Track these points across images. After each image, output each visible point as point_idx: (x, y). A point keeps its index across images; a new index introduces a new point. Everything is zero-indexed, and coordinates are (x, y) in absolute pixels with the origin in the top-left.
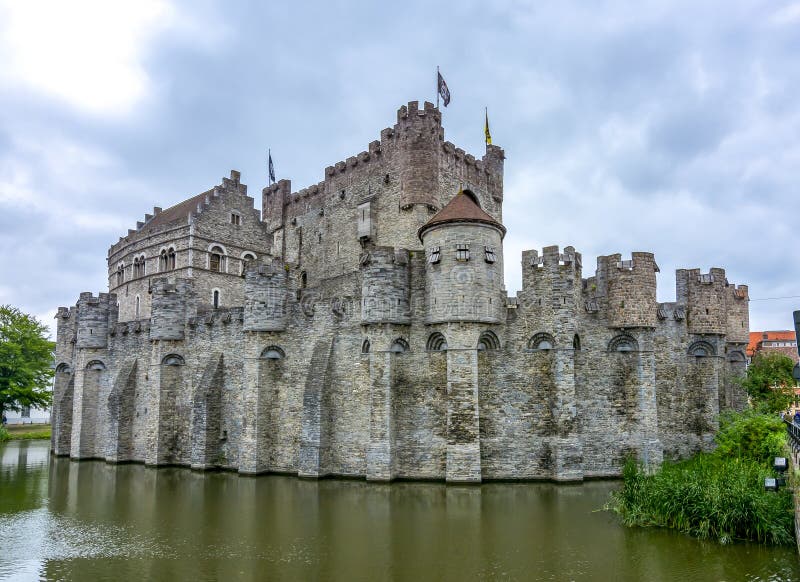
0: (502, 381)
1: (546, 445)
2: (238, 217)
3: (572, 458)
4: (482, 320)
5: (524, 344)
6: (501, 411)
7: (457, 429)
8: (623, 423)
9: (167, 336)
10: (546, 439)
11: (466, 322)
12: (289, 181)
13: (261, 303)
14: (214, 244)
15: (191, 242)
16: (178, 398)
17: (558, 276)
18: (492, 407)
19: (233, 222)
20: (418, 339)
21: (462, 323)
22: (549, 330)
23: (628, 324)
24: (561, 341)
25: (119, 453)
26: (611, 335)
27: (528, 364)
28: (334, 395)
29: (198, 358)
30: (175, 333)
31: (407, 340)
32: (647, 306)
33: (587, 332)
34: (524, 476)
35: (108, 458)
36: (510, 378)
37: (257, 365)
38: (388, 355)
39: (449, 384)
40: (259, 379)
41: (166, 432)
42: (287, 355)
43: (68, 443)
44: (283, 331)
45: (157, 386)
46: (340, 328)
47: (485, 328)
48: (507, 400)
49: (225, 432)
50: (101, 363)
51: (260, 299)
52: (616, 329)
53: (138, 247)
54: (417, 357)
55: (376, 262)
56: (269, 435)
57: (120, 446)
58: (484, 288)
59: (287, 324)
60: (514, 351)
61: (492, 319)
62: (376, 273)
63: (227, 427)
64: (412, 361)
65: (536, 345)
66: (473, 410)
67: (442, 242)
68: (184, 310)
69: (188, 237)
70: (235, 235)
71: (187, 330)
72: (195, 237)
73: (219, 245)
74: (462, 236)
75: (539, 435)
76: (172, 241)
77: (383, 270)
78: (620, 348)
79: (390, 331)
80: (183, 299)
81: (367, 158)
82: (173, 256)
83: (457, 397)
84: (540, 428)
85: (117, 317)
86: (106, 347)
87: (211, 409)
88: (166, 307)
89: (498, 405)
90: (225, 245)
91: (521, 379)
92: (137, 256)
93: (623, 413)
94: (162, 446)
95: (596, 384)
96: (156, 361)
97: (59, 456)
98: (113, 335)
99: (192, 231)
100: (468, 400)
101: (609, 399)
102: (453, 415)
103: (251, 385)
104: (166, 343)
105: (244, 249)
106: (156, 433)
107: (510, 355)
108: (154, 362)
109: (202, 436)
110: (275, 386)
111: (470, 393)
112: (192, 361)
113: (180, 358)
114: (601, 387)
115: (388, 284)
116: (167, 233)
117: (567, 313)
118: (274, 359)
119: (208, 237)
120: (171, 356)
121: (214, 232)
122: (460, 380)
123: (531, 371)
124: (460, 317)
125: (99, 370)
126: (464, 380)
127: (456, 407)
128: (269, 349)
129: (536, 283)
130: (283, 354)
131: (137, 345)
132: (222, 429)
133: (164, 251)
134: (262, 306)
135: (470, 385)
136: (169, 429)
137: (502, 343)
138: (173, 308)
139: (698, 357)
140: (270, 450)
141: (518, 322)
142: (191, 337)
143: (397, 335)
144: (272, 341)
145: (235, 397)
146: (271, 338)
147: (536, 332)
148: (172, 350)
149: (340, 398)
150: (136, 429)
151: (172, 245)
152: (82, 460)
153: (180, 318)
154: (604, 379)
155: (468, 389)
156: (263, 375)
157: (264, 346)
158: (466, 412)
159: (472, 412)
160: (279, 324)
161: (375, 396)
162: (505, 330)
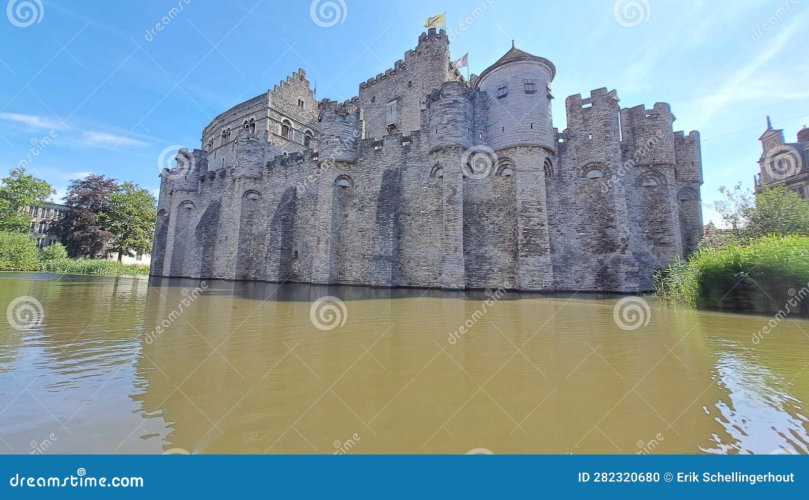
1: (601, 262)
3: (631, 273)
4: (546, 146)
5: (575, 174)
6: (558, 231)
7: (528, 243)
8: (652, 246)
9: (248, 175)
10: (601, 257)
11: (534, 146)
14: (285, 118)
16: (254, 227)
19: (299, 105)
21: (530, 148)
22: (602, 160)
23: (657, 161)
25: (203, 273)
26: (639, 172)
27: (579, 190)
28: (402, 216)
29: (274, 193)
30: (255, 172)
34: (583, 288)
35: (193, 276)
36: (564, 202)
37: (332, 190)
39: (519, 202)
40: (333, 202)
41: (244, 254)
42: (356, 184)
43: (162, 267)
44: (353, 163)
45: (237, 216)
46: (408, 158)
47: (547, 154)
48: (562, 221)
49: (296, 252)
50: (192, 203)
52: (644, 166)
53: (226, 122)
55: (449, 95)
56: (338, 253)
57: (204, 266)
59: (357, 158)
60: (567, 179)
61: (551, 148)
62: (449, 104)
63: (298, 248)
65: (586, 174)
66: (543, 225)
67: (509, 78)
68: (263, 156)
70: (300, 115)
71: (265, 172)
72: (272, 108)
74: (528, 73)
75: (594, 252)
76: (252, 113)
80: (263, 147)
81: (393, 72)
82: (254, 125)
83: (528, 214)
84: (593, 247)
85: (207, 169)
86: (196, 191)
87: (285, 232)
88: (249, 151)
91: (574, 203)
92: (225, 129)
93: (650, 239)
94: (240, 263)
96: (238, 196)
97: (154, 276)
98: (203, 181)
100: (538, 217)
102: (525, 230)
103: (325, 207)
104: (247, 181)
106: (235, 254)
107: (564, 183)
108: (236, 195)
109: (277, 256)
110: (345, 211)
111: (540, 210)
112: (269, 196)
113: (259, 194)
115: (460, 114)
118: (344, 187)
119: (281, 111)
120: (250, 191)
121: (285, 109)
122: (530, 199)
123: (582, 196)
124: (529, 142)
125: (190, 208)
126: (533, 198)
127: (526, 224)
128: (341, 177)
129: (585, 121)
130: (353, 183)
131: (223, 186)
132: (294, 249)
133: (246, 122)
135: (539, 203)
136: (246, 252)
137: (556, 171)
138: (255, 153)
139: (683, 200)
140: (339, 266)
141: (568, 154)
142: (268, 177)
144: (344, 170)
145: (307, 222)
146: (344, 168)
147: (586, 162)
148: (252, 186)
149: (408, 218)
150: (217, 253)
151: (252, 117)
152: (171, 277)
153: (259, 161)
155: (538, 207)
156: (336, 199)
157: (337, 174)
158: (536, 228)
159: (542, 228)
160: (350, 156)
161: (448, 212)
162: (557, 160)
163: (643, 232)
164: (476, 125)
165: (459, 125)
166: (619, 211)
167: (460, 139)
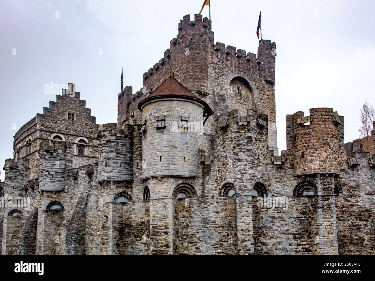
0: (199, 223)
2: (73, 115)
4: (175, 174)
5: (216, 193)
6: (197, 248)
11: (163, 177)
12: (132, 87)
13: (47, 171)
14: (55, 134)
15: (38, 134)
17: (238, 134)
18: (190, 245)
19: (69, 118)
20: (137, 192)
21: (159, 178)
22: (232, 181)
23: (307, 172)
24: (240, 189)
26: (295, 183)
27: (219, 209)
28: (87, 236)
31: (129, 193)
32: (325, 155)
33: (274, 180)
36: (204, 221)
37: (44, 215)
38: (111, 205)
39: (151, 227)
40: (45, 225)
42: (65, 208)
44: (63, 191)
46: (91, 186)
47: (181, 181)
48: (202, 239)
51: (46, 169)
52: (299, 177)
53: (19, 140)
54: (137, 206)
55: (104, 135)
58: (178, 149)
59: (65, 186)
60: (209, 198)
61: (187, 174)
62: (104, 144)
64: (134, 209)
65: (226, 193)
66: (168, 246)
67: (148, 116)
68: (22, 180)
69: (36, 132)
70: (71, 127)
72: (41, 130)
73: (59, 135)
74: (160, 110)
76: (30, 135)
77: (108, 141)
78: (305, 194)
79: (113, 187)
81: (163, 63)
82: (31, 144)
83: (157, 237)
89: (195, 243)
90: (63, 134)
91: (214, 222)
95: (282, 225)
99: (38, 127)
100: (165, 240)
101: (295, 238)
102: (154, 251)
103: (41, 229)
105: (78, 136)
107: (206, 203)
110: (59, 231)
111: (166, 233)
112: (25, 214)
113: (20, 212)
114: (287, 228)
115: (112, 151)
116: (28, 130)
117: (246, 165)
118: (57, 210)
119: (50, 130)
120: (14, 211)
121: (55, 126)
122: (159, 223)
123: (222, 215)
124: (158, 174)
126: (162, 223)
128: (53, 203)
129: (224, 141)
130: (63, 208)
133: (27, 142)
134: (47, 173)
135: (166, 227)
137: (199, 193)
141: (212, 175)
143: (120, 190)
144: (55, 198)
146: (54, 196)
147: (224, 182)
149: (90, 238)
151: (30, 137)
153: (19, 185)
154: (290, 221)
155: (165, 230)
156: (48, 222)
157: (49, 202)
158: (162, 249)
159: (167, 249)
160: (58, 186)
161: (103, 236)
162: (201, 182)
163: (298, 245)
164: (135, 156)
165: (111, 162)
166: (242, 230)
167: (111, 174)
